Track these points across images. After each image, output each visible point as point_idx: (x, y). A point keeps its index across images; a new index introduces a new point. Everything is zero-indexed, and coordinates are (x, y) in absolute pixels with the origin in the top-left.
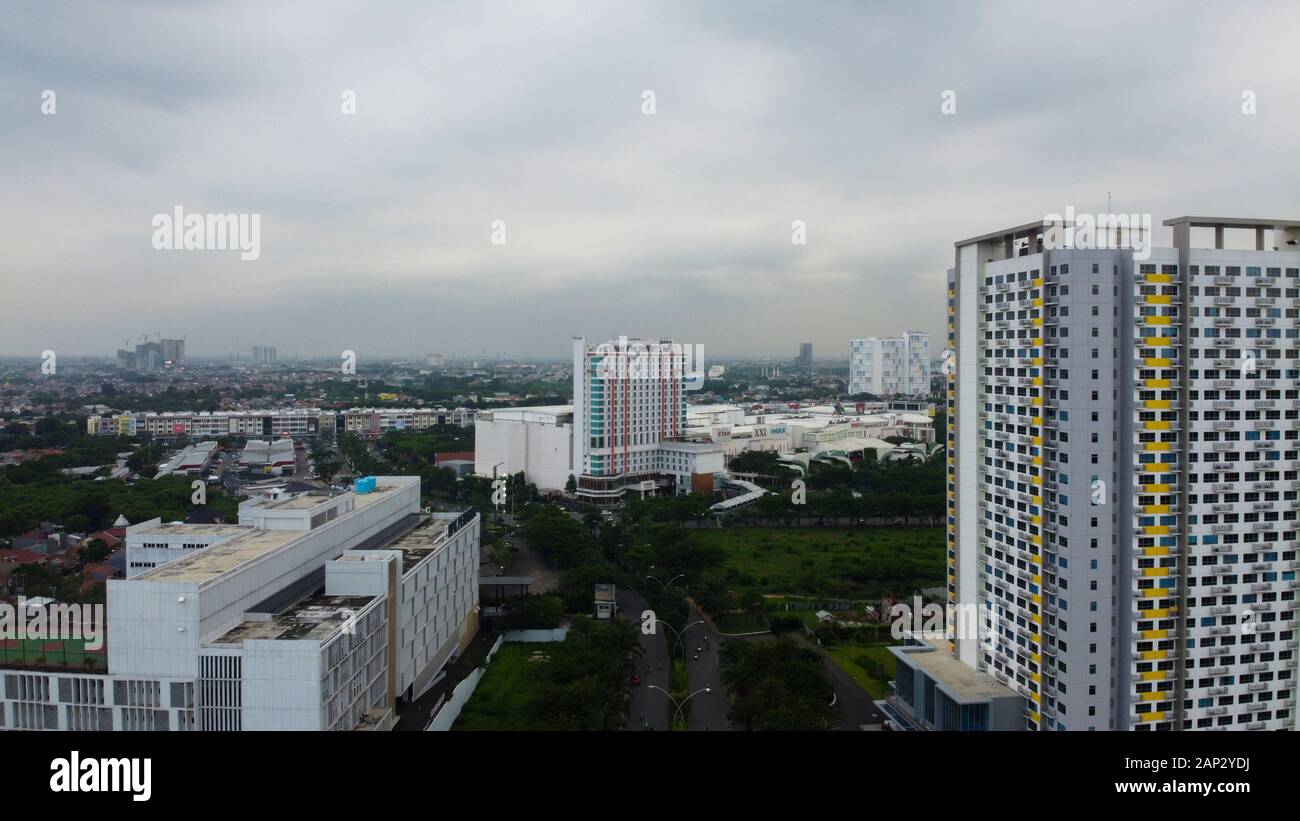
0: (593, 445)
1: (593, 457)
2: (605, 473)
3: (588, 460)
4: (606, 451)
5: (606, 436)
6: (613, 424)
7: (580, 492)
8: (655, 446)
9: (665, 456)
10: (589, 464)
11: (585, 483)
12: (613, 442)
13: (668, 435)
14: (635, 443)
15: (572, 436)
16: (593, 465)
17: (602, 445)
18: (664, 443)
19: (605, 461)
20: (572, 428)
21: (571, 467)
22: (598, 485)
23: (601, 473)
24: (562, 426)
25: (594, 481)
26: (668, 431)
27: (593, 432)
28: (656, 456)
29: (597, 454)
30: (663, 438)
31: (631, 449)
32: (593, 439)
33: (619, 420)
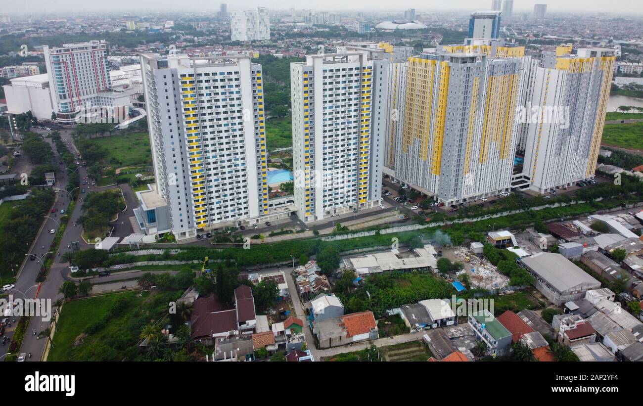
0: (61, 98)
1: (62, 104)
2: (69, 110)
3: (60, 105)
4: (68, 100)
5: (67, 93)
6: (70, 87)
7: (58, 120)
8: (96, 95)
9: (101, 99)
10: (60, 107)
11: (60, 116)
12: (71, 96)
13: (101, 89)
14: (84, 95)
15: (50, 94)
16: (62, 107)
17: (65, 98)
18: (99, 93)
19: (68, 105)
20: (49, 90)
21: (53, 108)
22: (66, 117)
23: (67, 111)
24: (44, 89)
25: (64, 115)
26: (101, 87)
27: (59, 92)
28: (96, 99)
29: (63, 102)
30: (99, 91)
31: (81, 98)
32: (60, 95)
33: (73, 85)
